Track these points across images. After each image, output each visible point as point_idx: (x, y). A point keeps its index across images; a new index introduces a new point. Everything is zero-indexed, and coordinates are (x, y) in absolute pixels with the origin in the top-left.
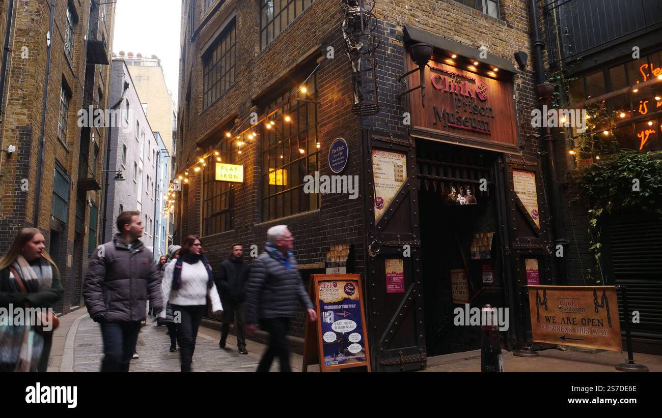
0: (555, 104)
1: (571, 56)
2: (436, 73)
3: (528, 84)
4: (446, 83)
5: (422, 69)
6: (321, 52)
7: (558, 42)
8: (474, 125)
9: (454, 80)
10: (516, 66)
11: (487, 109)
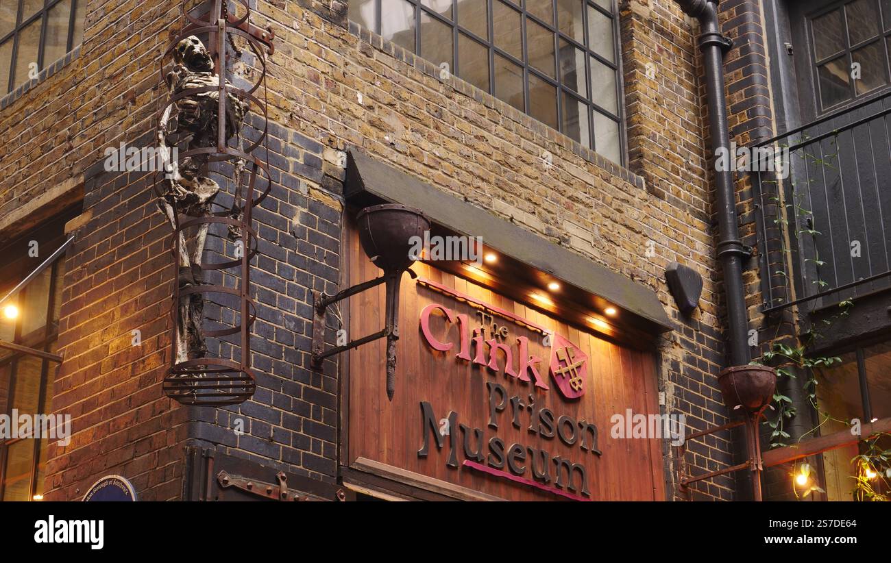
0: (779, 429)
1: (823, 294)
2: (433, 300)
3: (703, 365)
4: (464, 334)
5: (392, 281)
6: (82, 201)
7: (789, 251)
8: (540, 472)
9: (488, 330)
10: (670, 309)
11: (581, 426)
